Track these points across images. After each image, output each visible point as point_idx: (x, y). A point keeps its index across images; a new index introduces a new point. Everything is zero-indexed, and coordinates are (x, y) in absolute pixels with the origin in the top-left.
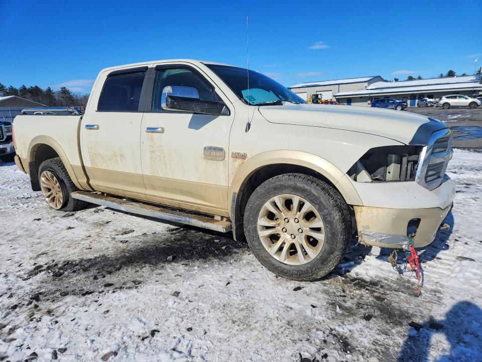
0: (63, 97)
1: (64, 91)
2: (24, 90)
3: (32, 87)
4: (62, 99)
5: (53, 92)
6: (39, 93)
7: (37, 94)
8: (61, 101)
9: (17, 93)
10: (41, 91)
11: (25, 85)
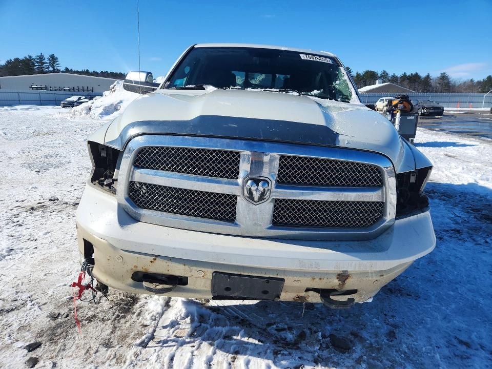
0: (440, 84)
1: (444, 77)
2: (404, 77)
3: (412, 74)
4: (438, 85)
5: (431, 78)
6: (417, 80)
7: (415, 80)
8: (437, 87)
9: (397, 80)
10: (420, 77)
11: (406, 72)
